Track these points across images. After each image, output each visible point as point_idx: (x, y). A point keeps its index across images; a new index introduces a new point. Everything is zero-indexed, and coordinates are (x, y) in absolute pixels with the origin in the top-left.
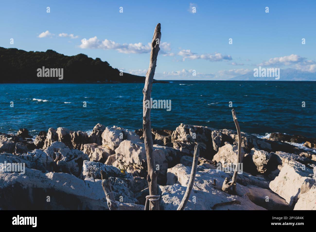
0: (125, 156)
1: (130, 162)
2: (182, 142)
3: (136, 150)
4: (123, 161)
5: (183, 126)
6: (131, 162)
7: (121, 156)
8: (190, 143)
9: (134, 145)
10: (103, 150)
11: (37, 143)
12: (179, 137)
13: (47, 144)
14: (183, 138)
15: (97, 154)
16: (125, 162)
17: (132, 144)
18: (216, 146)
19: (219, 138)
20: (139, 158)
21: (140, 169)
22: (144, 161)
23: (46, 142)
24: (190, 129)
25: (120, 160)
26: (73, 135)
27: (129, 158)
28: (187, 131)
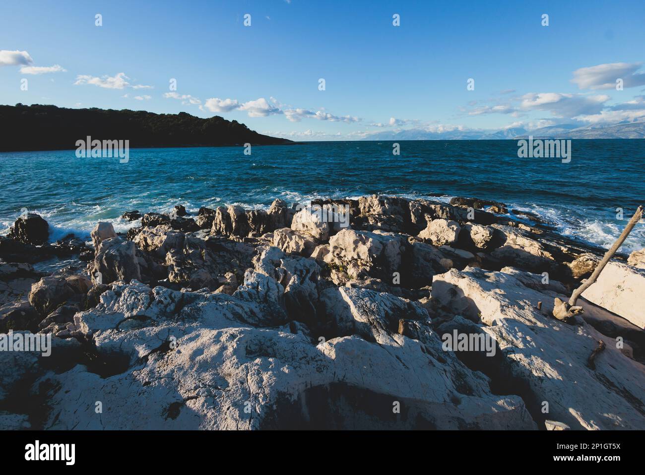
0: (345, 249)
1: (353, 257)
2: (377, 216)
3: (364, 243)
4: (342, 255)
5: (376, 198)
6: (356, 257)
7: (339, 249)
8: (386, 216)
9: (360, 235)
10: (303, 238)
11: (201, 223)
12: (371, 210)
13: (216, 226)
14: (377, 211)
15: (297, 243)
16: (345, 256)
17: (357, 235)
18: (415, 219)
19: (418, 209)
20: (368, 254)
21: (368, 266)
22: (375, 257)
23: (215, 223)
24: (385, 201)
25: (337, 254)
26: (249, 215)
27: (353, 252)
28: (381, 203)
